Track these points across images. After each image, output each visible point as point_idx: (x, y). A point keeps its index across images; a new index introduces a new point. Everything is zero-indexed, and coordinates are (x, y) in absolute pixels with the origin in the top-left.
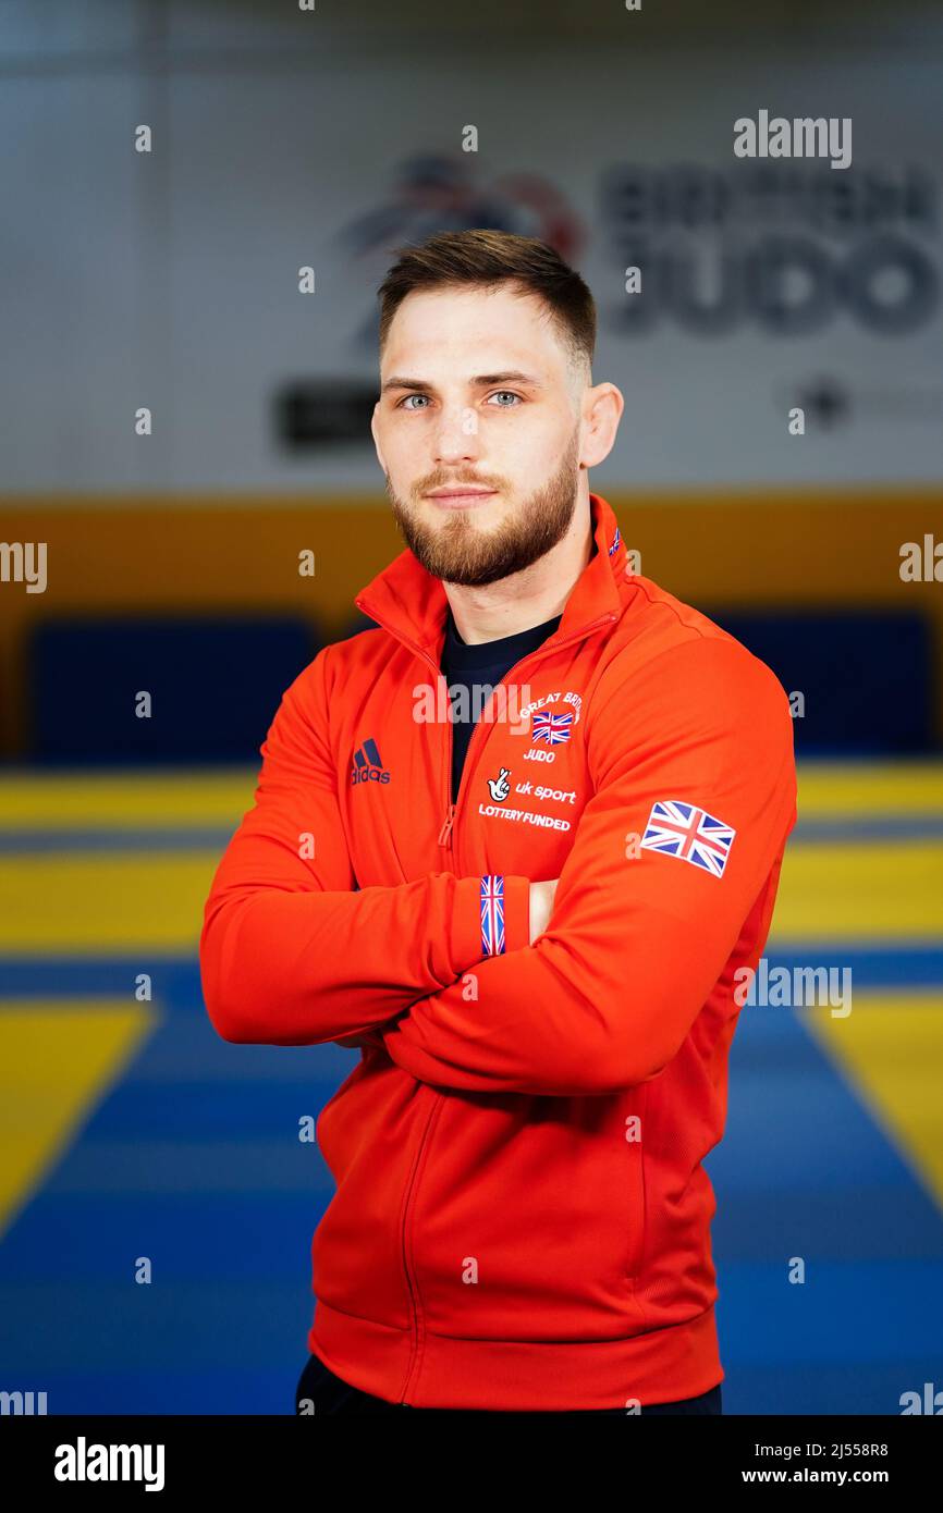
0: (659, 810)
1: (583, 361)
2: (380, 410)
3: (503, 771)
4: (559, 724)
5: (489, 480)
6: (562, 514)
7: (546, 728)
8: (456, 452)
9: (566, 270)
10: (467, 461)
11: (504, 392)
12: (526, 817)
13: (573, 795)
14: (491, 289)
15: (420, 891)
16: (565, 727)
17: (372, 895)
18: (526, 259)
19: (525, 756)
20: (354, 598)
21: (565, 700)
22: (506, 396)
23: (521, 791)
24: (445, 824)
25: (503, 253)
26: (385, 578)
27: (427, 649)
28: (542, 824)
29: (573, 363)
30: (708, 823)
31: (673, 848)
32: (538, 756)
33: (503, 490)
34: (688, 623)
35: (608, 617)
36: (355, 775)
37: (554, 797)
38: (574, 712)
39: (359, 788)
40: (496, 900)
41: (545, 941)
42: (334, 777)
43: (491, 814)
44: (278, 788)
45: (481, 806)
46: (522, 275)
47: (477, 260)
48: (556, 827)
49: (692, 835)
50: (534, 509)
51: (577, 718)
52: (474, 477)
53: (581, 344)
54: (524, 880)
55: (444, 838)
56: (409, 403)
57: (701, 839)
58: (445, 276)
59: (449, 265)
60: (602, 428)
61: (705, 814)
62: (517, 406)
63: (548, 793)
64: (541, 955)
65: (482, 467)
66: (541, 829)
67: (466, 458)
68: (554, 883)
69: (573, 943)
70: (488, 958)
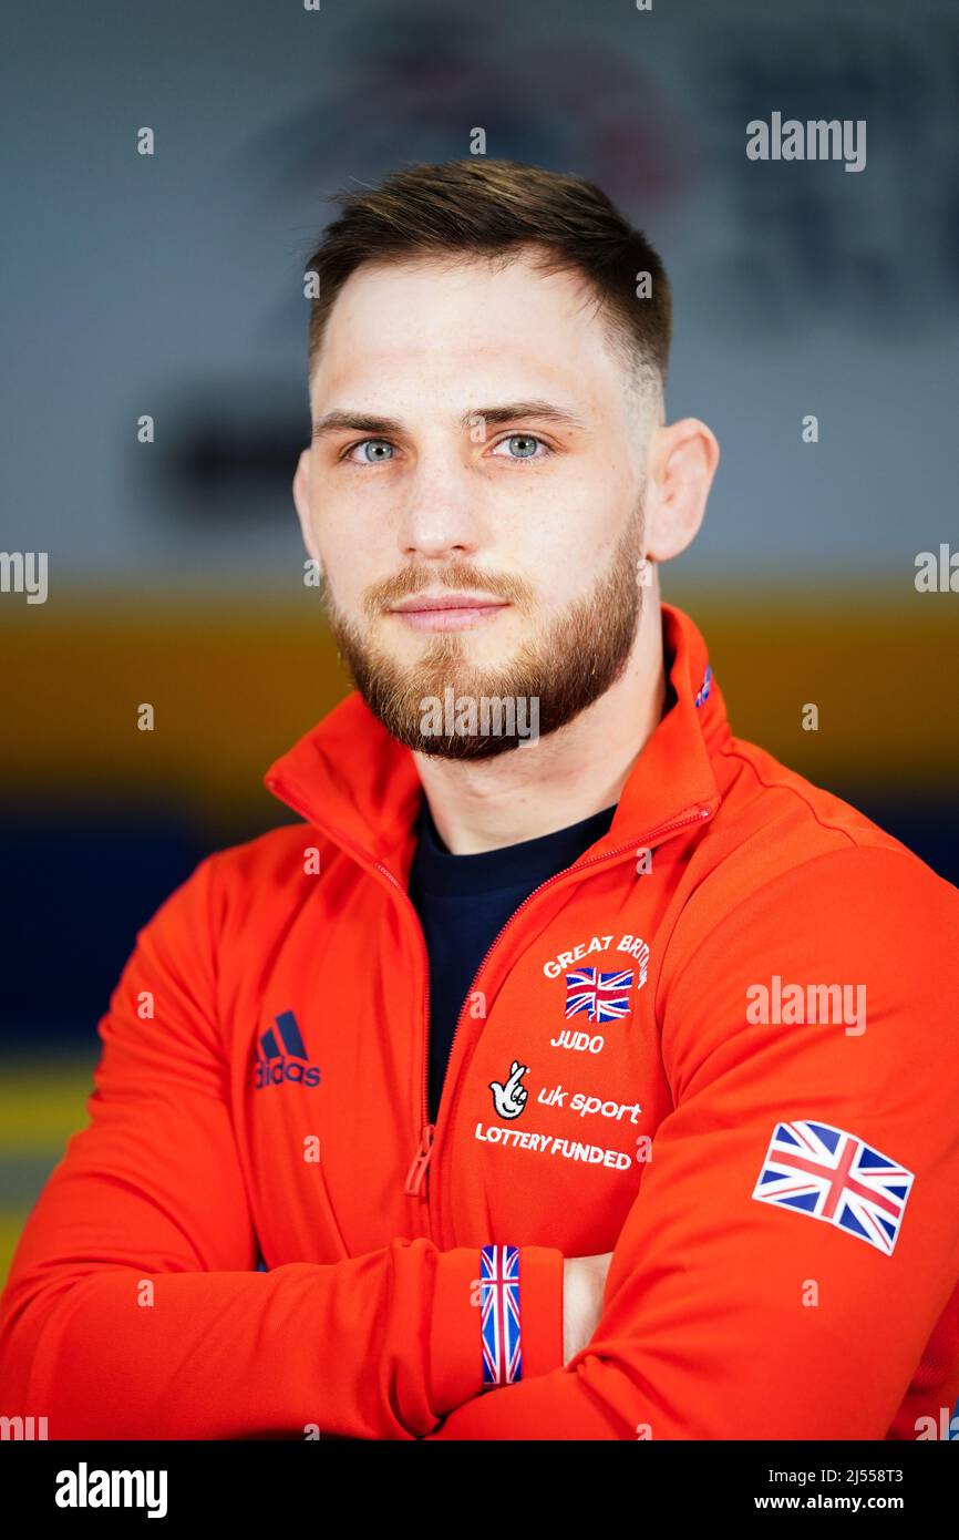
0: (784, 1137)
1: (651, 383)
2: (311, 465)
3: (515, 1066)
4: (610, 988)
5: (496, 584)
6: (617, 640)
7: (588, 994)
8: (440, 537)
9: (622, 228)
10: (459, 552)
11: (520, 436)
12: (556, 1146)
13: (636, 1110)
14: (497, 261)
15: (378, 1270)
16: (621, 994)
17: (295, 1280)
18: (556, 210)
19: (553, 1042)
20: (262, 775)
21: (620, 948)
22: (523, 442)
23: (547, 1101)
24: (418, 1158)
25: (517, 200)
26: (316, 742)
27: (386, 861)
28: (584, 1159)
29: (634, 386)
30: (868, 1160)
31: (808, 1201)
32: (573, 1041)
33: (519, 602)
34: (829, 822)
35: (693, 812)
36: (261, 1072)
37: (604, 1113)
38: (636, 968)
39: (268, 1095)
40: (506, 1287)
41: (590, 1360)
42: (223, 1072)
43: (497, 1140)
44: (130, 1094)
45: (480, 1126)
46: (550, 237)
47: (473, 212)
48: (607, 1164)
49: (841, 1180)
50: (571, 633)
51: (643, 979)
52: (471, 580)
53: (648, 354)
54: (553, 1254)
55: (415, 1181)
56: (360, 454)
57: (856, 1187)
58: (419, 239)
59: (427, 221)
60: (683, 496)
61: (862, 1145)
62: (543, 459)
63: (593, 1106)
64: (586, 1386)
65: (485, 562)
66: (581, 1166)
67: (458, 547)
68: (605, 1260)
69: (641, 1363)
70: (492, 1388)
